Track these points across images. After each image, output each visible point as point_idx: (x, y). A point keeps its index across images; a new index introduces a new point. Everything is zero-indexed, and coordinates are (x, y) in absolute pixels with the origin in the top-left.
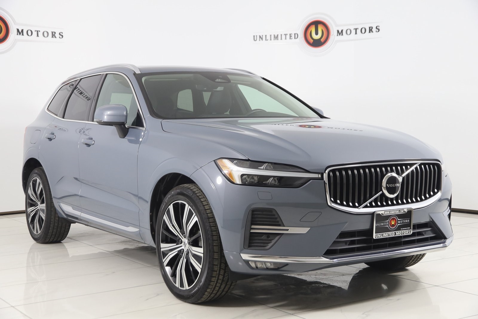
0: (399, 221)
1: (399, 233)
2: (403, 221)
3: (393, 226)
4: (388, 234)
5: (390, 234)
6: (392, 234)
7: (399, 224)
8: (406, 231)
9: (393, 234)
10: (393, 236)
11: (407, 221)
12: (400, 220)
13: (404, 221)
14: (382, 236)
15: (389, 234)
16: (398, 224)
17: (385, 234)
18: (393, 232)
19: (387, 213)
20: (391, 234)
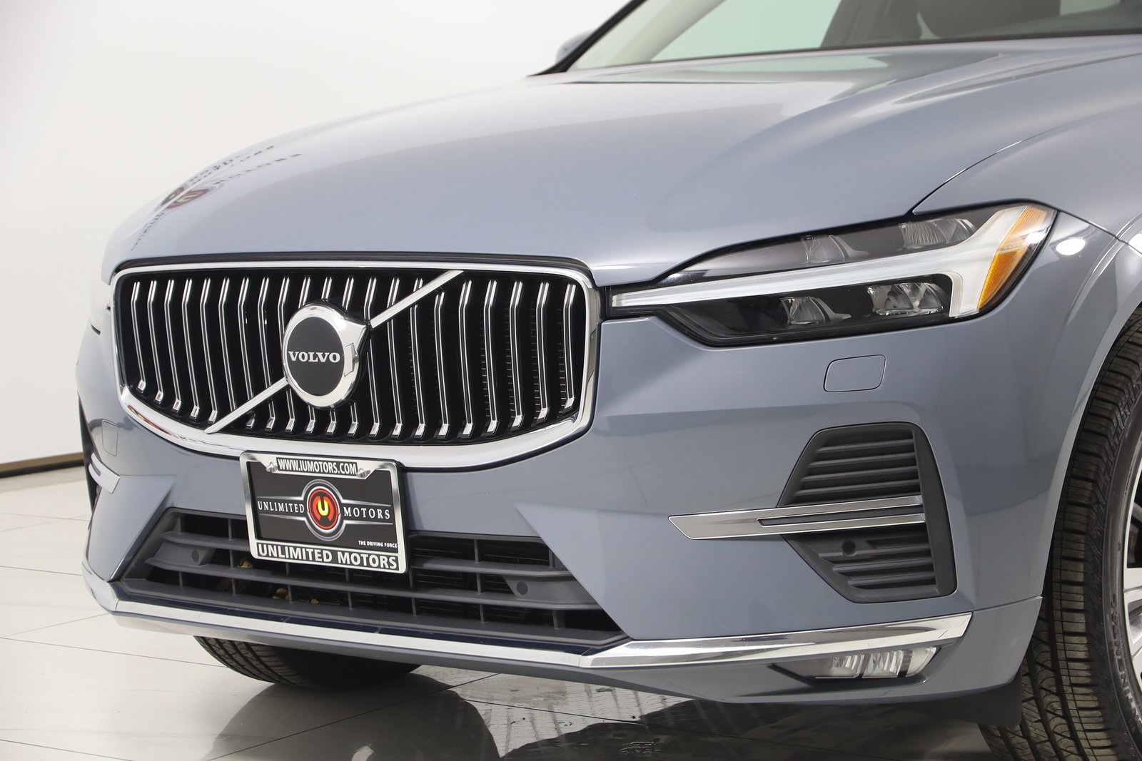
0: (347, 506)
1: (349, 559)
2: (364, 510)
3: (325, 522)
4: (307, 553)
5: (313, 553)
6: (321, 553)
7: (348, 518)
8: (378, 556)
9: (328, 557)
10: (327, 562)
11: (380, 516)
12: (352, 506)
13: (367, 512)
14: (283, 553)
15: (310, 551)
16: (344, 518)
17: (291, 549)
18: (326, 550)
19: (289, 468)
20: (320, 556)
